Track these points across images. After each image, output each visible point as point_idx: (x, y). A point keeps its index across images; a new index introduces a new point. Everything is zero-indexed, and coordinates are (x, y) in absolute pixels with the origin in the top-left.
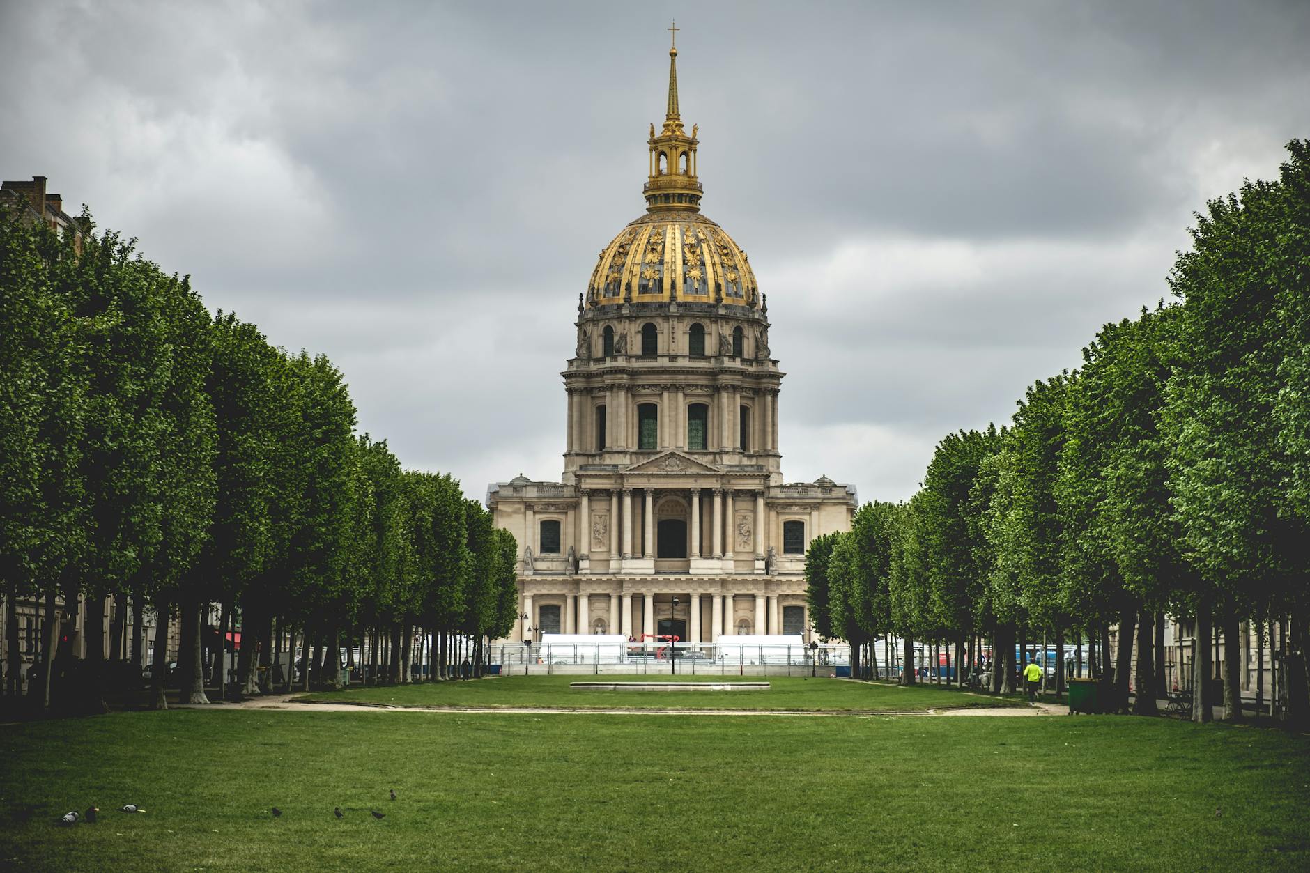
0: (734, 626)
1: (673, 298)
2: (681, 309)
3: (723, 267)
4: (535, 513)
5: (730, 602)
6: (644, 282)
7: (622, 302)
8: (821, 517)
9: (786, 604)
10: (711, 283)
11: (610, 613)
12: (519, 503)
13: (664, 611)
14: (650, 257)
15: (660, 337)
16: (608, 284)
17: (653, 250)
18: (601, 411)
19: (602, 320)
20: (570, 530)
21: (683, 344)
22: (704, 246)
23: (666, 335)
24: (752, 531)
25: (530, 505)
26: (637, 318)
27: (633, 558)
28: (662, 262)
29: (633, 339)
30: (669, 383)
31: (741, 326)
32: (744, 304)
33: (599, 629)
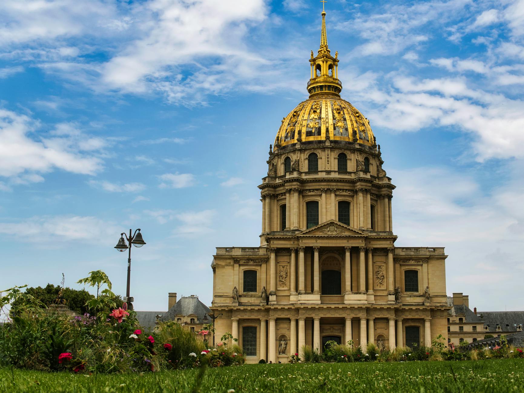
0: (375, 340)
1: (328, 137)
2: (332, 144)
3: (357, 123)
4: (240, 265)
5: (371, 323)
6: (310, 130)
7: (296, 141)
8: (429, 268)
9: (407, 325)
10: (350, 131)
11: (290, 331)
12: (229, 259)
13: (327, 330)
14: (313, 116)
15: (319, 161)
16: (287, 134)
17: (315, 112)
18: (283, 208)
19: (284, 154)
20: (263, 276)
21: (334, 165)
22: (345, 111)
23: (323, 160)
24: (385, 276)
25: (237, 260)
26: (305, 150)
27: (306, 293)
28: (320, 118)
29: (303, 163)
30: (326, 188)
31: (369, 157)
32: (370, 145)
33: (283, 343)
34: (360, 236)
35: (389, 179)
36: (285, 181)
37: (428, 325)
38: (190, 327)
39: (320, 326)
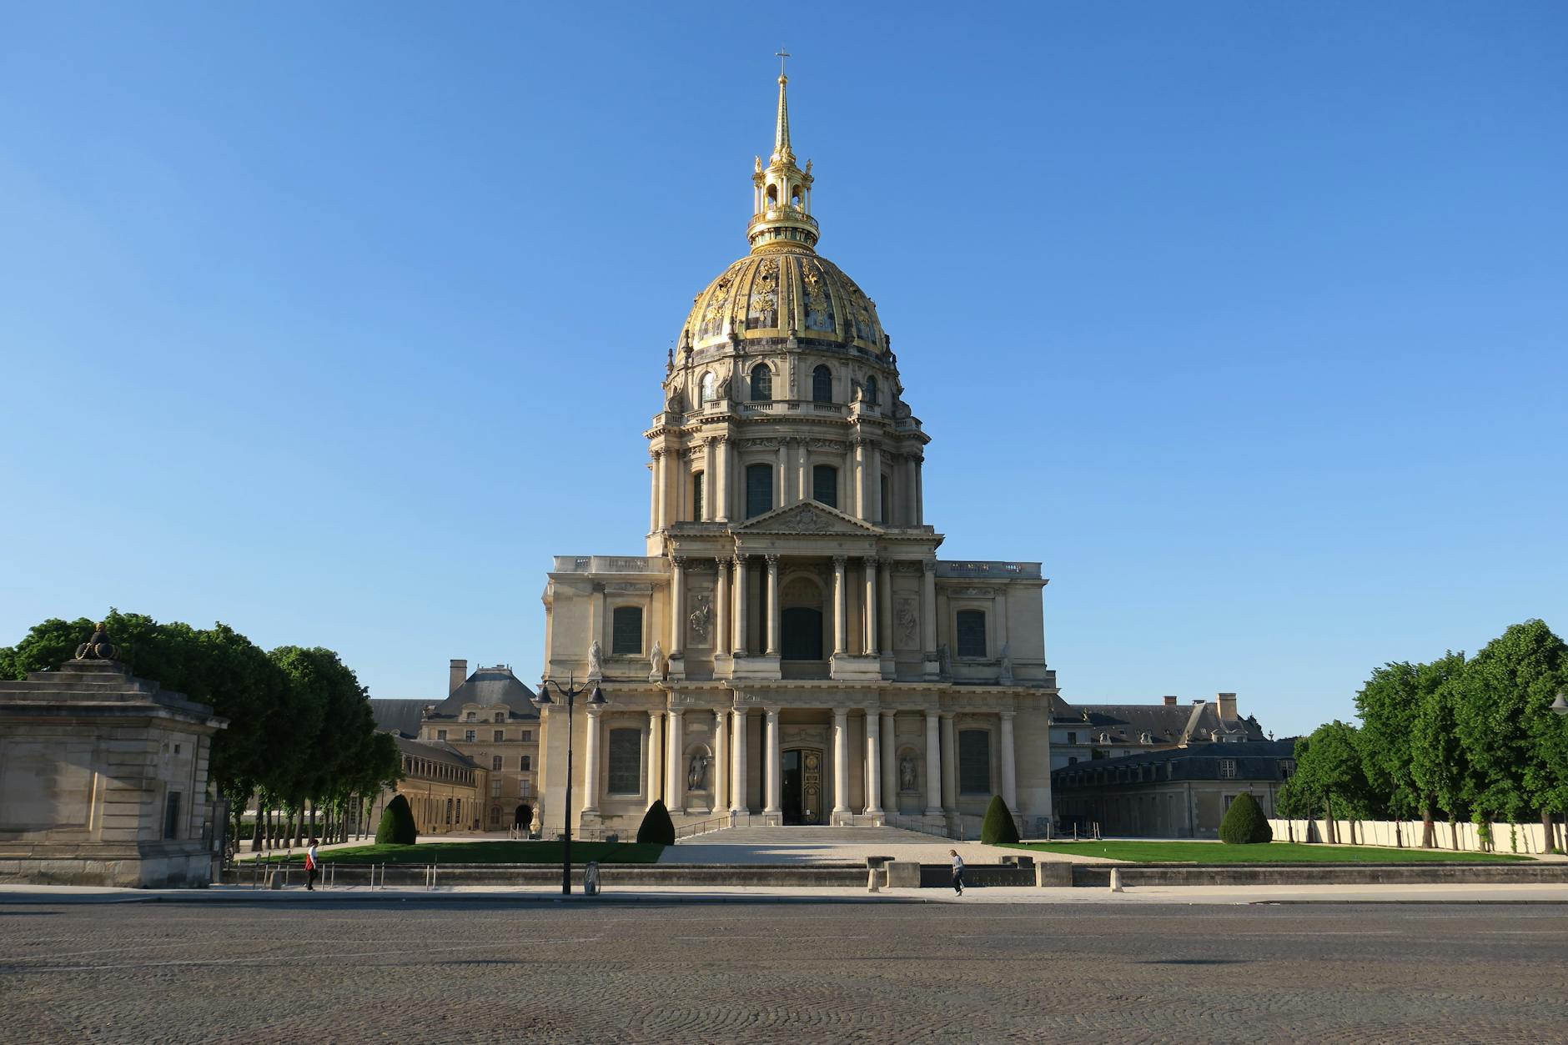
1: (792, 331)
2: (802, 345)
3: (851, 305)
4: (605, 596)
5: (890, 722)
6: (754, 315)
7: (725, 340)
8: (1008, 604)
9: (964, 726)
10: (839, 320)
11: (713, 738)
12: (582, 581)
13: (793, 735)
14: (761, 286)
15: (774, 380)
16: (707, 324)
17: (765, 278)
19: (699, 365)
20: (657, 619)
21: (806, 388)
22: (828, 278)
23: (783, 377)
24: (917, 620)
25: (598, 585)
26: (745, 357)
27: (747, 657)
28: (776, 292)
29: (740, 383)
30: (787, 435)
31: (876, 376)
32: (877, 352)
33: (697, 765)
34: (866, 533)
35: (918, 423)
36: (701, 420)
37: (1007, 727)
38: (493, 730)
39: (779, 728)
